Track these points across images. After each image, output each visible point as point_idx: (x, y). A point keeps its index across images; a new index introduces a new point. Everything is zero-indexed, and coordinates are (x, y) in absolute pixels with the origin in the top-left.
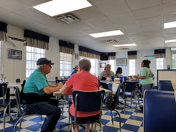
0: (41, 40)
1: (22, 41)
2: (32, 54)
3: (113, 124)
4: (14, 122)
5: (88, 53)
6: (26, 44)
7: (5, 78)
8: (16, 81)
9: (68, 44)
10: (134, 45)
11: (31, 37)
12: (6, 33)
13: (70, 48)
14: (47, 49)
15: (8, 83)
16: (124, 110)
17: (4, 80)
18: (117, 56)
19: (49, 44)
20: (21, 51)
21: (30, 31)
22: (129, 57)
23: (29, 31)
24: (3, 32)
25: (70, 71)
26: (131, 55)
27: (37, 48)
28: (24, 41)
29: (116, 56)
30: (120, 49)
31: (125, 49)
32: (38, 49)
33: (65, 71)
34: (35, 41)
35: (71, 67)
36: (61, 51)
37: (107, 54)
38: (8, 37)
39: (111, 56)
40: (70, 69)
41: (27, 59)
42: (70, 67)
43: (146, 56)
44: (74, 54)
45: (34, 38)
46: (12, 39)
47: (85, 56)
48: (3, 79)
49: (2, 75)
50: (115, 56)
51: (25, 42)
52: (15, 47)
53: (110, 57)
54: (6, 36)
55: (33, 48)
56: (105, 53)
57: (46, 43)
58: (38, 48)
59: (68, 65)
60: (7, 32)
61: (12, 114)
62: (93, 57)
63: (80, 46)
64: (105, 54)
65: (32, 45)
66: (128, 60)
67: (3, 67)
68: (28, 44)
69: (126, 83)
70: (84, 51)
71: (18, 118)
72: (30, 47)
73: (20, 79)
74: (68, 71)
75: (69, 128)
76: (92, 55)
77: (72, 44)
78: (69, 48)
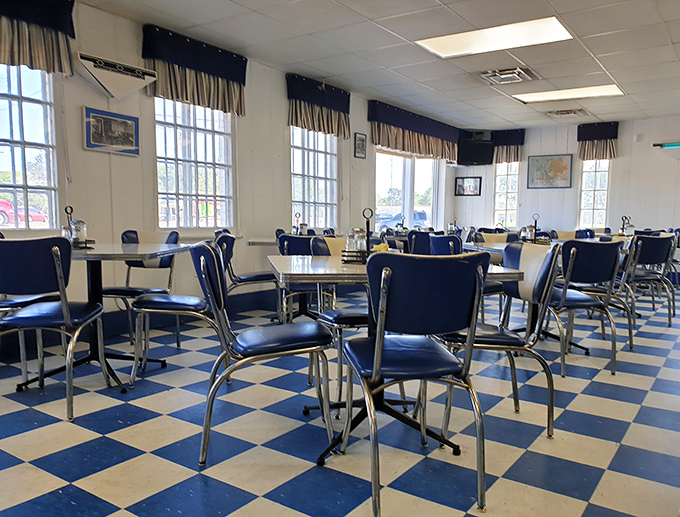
0: (214, 72)
1: (138, 77)
2: (179, 131)
3: (517, 411)
4: (124, 391)
5: (407, 132)
6: (154, 90)
7: (79, 222)
8: (123, 238)
9: (323, 92)
10: (612, 90)
11: (171, 60)
12: (71, 40)
13: (330, 107)
14: (240, 111)
15: (93, 242)
16: (558, 360)
17: (77, 230)
18: (533, 146)
19: (246, 89)
20: (136, 120)
21: (167, 31)
22: (583, 148)
23: (164, 32)
24: (60, 33)
25: (332, 208)
26: (592, 139)
27: (197, 107)
28: (144, 73)
29: (526, 145)
30: (545, 113)
31: (568, 112)
32: (200, 109)
33: (312, 208)
34: (190, 74)
35: (335, 191)
36: (294, 120)
37: (488, 137)
38: (82, 57)
39: (502, 145)
40: (331, 200)
41: (160, 152)
42: (332, 192)
43: (661, 145)
44: (347, 134)
45: (184, 65)
46: (95, 66)
47: (392, 143)
48: (73, 227)
49: (69, 210)
50: (522, 143)
51: (149, 80)
52: (108, 102)
53: (500, 151)
54: (73, 51)
55: (179, 104)
56: (481, 133)
57: (235, 87)
58: (204, 105)
59: (323, 181)
60: (74, 38)
61: (114, 363)
62: (427, 152)
63: (375, 101)
64: (478, 137)
65: (176, 94)
66: (577, 160)
67: (70, 181)
68: (160, 90)
69: (573, 250)
70: (389, 124)
71: (137, 379)
72: (169, 103)
73: (135, 232)
74: (323, 209)
75: (337, 417)
76: (422, 140)
77: (341, 90)
78: (327, 108)
